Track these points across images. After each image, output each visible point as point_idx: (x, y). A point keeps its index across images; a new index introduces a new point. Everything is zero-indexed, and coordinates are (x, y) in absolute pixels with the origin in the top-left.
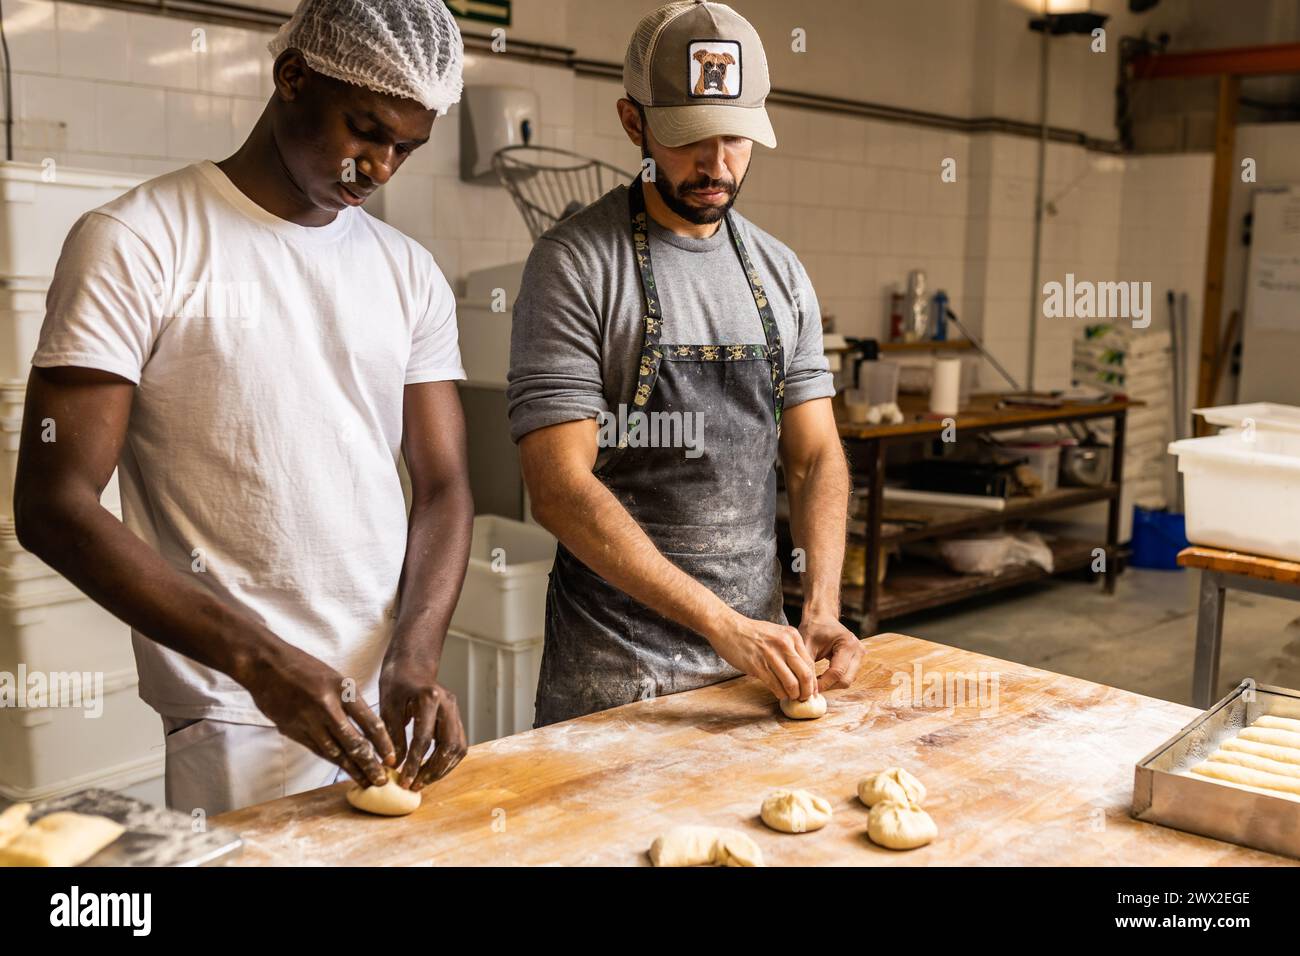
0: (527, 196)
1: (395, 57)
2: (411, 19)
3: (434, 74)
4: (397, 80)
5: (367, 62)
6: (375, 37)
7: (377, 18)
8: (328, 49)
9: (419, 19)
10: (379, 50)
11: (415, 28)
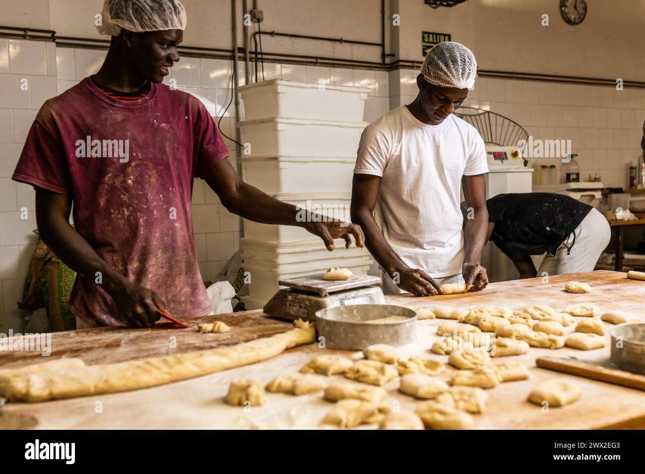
1: (447, 75)
2: (452, 61)
3: (461, 78)
4: (449, 83)
5: (439, 78)
6: (441, 69)
7: (441, 64)
8: (429, 75)
9: (454, 61)
10: (442, 74)
11: (453, 64)
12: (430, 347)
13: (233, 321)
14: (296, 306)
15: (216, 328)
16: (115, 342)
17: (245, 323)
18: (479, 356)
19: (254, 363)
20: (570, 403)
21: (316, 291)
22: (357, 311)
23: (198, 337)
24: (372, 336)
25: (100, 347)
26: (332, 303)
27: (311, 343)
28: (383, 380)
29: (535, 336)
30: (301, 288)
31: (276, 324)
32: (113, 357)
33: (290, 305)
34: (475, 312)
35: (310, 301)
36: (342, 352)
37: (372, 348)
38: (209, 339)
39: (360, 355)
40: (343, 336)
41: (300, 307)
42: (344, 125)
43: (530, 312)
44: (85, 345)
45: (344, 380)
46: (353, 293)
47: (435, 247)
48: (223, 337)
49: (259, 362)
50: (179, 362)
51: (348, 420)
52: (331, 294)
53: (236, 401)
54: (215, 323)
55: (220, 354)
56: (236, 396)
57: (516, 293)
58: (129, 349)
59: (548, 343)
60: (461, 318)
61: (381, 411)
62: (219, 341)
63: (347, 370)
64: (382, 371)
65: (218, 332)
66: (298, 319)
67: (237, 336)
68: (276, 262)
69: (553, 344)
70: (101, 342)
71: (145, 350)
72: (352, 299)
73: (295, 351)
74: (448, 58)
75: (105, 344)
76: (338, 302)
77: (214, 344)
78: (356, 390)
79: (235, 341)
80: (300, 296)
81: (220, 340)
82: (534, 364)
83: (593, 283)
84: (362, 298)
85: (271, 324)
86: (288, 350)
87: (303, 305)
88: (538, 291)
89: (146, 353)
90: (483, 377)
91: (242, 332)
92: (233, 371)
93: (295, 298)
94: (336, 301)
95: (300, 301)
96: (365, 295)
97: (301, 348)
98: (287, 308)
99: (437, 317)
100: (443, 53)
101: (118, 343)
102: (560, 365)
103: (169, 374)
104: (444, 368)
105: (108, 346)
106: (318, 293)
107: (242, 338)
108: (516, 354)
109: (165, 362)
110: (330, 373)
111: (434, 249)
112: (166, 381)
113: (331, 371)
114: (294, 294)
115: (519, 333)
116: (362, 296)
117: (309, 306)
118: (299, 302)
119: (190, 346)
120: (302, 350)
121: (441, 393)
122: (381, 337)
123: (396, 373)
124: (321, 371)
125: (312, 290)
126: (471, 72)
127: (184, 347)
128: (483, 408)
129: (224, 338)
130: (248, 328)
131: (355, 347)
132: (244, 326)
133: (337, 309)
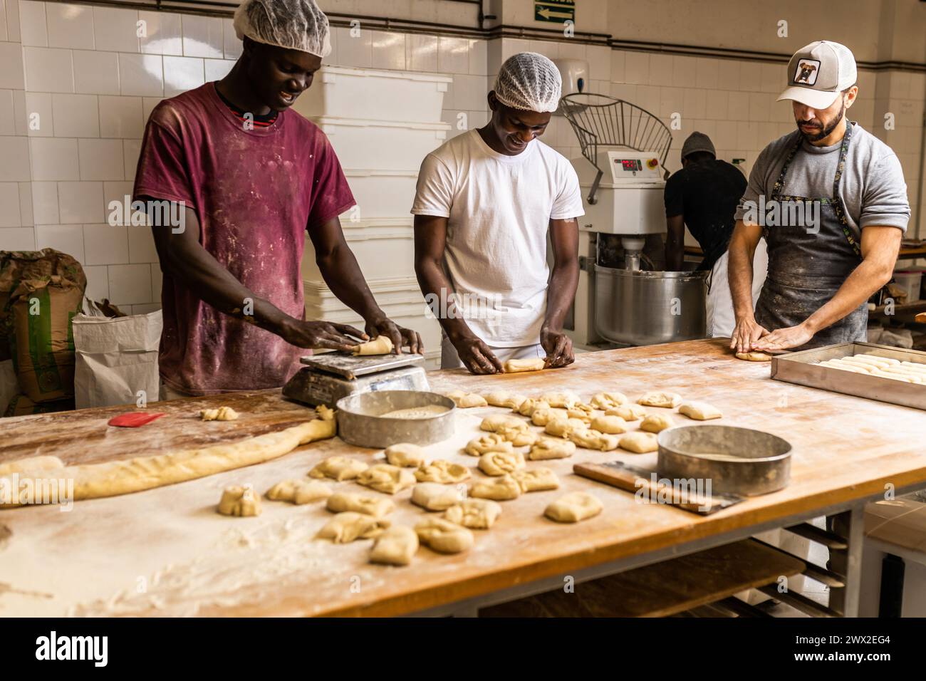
0: (581, 125)
1: (522, 95)
2: (528, 78)
3: (539, 100)
4: (524, 104)
5: (513, 98)
6: (515, 87)
7: (515, 80)
8: (501, 93)
9: (531, 78)
10: (516, 93)
11: (530, 82)
12: (464, 445)
13: (245, 404)
14: (319, 390)
15: (222, 415)
16: (99, 431)
17: (259, 408)
18: (512, 460)
19: (259, 463)
20: (587, 518)
21: (342, 374)
22: (390, 398)
23: (199, 426)
24: (398, 433)
25: (80, 438)
26: (360, 388)
27: (330, 438)
28: (396, 488)
29: (587, 436)
30: (325, 369)
31: (296, 409)
32: (95, 452)
33: (312, 387)
34: (532, 401)
35: (335, 384)
36: (364, 449)
37: (395, 448)
38: (211, 429)
39: (380, 455)
40: (365, 432)
41: (324, 391)
42: (414, 127)
43: (599, 401)
44: (63, 435)
45: (355, 486)
46: (388, 376)
47: (508, 308)
48: (231, 426)
49: (264, 461)
50: (170, 462)
51: (343, 535)
52: (360, 377)
53: (229, 511)
54: (220, 408)
55: (218, 454)
56: (230, 506)
57: (599, 370)
58: (113, 442)
59: (598, 444)
60: (516, 408)
61: (380, 525)
62: (223, 432)
63: (359, 475)
64: (397, 477)
65: (224, 420)
66: (321, 405)
67: (246, 425)
68: (319, 308)
69: (604, 445)
70: (83, 430)
71: (133, 444)
72: (386, 383)
73: (310, 448)
74: (524, 73)
75: (86, 435)
76: (369, 386)
77: (216, 437)
78: (360, 501)
79: (242, 432)
80: (324, 378)
81: (225, 431)
82: (571, 471)
83: (700, 357)
84: (399, 381)
85: (289, 410)
86: (302, 446)
87: (327, 389)
88: (628, 368)
89: (135, 448)
90: (503, 487)
91: (252, 421)
92: (233, 473)
93: (319, 380)
94: (366, 385)
95: (324, 383)
96: (403, 377)
97: (316, 444)
98: (310, 391)
99: (489, 404)
100: (518, 67)
101: (103, 433)
102: (596, 473)
103: (158, 477)
104: (469, 473)
105: (92, 437)
106: (343, 376)
107: (250, 428)
108: (559, 457)
109: (155, 462)
110: (340, 478)
111: (507, 310)
112: (155, 485)
113: (342, 475)
114: (317, 375)
115: (572, 430)
116: (399, 379)
117: (334, 391)
118: (322, 385)
119: (188, 439)
120: (317, 447)
121: (452, 505)
122: (408, 434)
123: (413, 479)
124: (331, 475)
125: (338, 372)
126: (553, 92)
127: (180, 440)
128: (491, 522)
129: (230, 428)
130: (261, 415)
131: (378, 445)
132: (256, 412)
133: (365, 396)
